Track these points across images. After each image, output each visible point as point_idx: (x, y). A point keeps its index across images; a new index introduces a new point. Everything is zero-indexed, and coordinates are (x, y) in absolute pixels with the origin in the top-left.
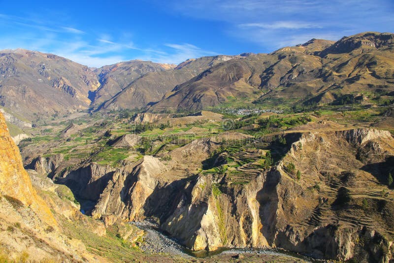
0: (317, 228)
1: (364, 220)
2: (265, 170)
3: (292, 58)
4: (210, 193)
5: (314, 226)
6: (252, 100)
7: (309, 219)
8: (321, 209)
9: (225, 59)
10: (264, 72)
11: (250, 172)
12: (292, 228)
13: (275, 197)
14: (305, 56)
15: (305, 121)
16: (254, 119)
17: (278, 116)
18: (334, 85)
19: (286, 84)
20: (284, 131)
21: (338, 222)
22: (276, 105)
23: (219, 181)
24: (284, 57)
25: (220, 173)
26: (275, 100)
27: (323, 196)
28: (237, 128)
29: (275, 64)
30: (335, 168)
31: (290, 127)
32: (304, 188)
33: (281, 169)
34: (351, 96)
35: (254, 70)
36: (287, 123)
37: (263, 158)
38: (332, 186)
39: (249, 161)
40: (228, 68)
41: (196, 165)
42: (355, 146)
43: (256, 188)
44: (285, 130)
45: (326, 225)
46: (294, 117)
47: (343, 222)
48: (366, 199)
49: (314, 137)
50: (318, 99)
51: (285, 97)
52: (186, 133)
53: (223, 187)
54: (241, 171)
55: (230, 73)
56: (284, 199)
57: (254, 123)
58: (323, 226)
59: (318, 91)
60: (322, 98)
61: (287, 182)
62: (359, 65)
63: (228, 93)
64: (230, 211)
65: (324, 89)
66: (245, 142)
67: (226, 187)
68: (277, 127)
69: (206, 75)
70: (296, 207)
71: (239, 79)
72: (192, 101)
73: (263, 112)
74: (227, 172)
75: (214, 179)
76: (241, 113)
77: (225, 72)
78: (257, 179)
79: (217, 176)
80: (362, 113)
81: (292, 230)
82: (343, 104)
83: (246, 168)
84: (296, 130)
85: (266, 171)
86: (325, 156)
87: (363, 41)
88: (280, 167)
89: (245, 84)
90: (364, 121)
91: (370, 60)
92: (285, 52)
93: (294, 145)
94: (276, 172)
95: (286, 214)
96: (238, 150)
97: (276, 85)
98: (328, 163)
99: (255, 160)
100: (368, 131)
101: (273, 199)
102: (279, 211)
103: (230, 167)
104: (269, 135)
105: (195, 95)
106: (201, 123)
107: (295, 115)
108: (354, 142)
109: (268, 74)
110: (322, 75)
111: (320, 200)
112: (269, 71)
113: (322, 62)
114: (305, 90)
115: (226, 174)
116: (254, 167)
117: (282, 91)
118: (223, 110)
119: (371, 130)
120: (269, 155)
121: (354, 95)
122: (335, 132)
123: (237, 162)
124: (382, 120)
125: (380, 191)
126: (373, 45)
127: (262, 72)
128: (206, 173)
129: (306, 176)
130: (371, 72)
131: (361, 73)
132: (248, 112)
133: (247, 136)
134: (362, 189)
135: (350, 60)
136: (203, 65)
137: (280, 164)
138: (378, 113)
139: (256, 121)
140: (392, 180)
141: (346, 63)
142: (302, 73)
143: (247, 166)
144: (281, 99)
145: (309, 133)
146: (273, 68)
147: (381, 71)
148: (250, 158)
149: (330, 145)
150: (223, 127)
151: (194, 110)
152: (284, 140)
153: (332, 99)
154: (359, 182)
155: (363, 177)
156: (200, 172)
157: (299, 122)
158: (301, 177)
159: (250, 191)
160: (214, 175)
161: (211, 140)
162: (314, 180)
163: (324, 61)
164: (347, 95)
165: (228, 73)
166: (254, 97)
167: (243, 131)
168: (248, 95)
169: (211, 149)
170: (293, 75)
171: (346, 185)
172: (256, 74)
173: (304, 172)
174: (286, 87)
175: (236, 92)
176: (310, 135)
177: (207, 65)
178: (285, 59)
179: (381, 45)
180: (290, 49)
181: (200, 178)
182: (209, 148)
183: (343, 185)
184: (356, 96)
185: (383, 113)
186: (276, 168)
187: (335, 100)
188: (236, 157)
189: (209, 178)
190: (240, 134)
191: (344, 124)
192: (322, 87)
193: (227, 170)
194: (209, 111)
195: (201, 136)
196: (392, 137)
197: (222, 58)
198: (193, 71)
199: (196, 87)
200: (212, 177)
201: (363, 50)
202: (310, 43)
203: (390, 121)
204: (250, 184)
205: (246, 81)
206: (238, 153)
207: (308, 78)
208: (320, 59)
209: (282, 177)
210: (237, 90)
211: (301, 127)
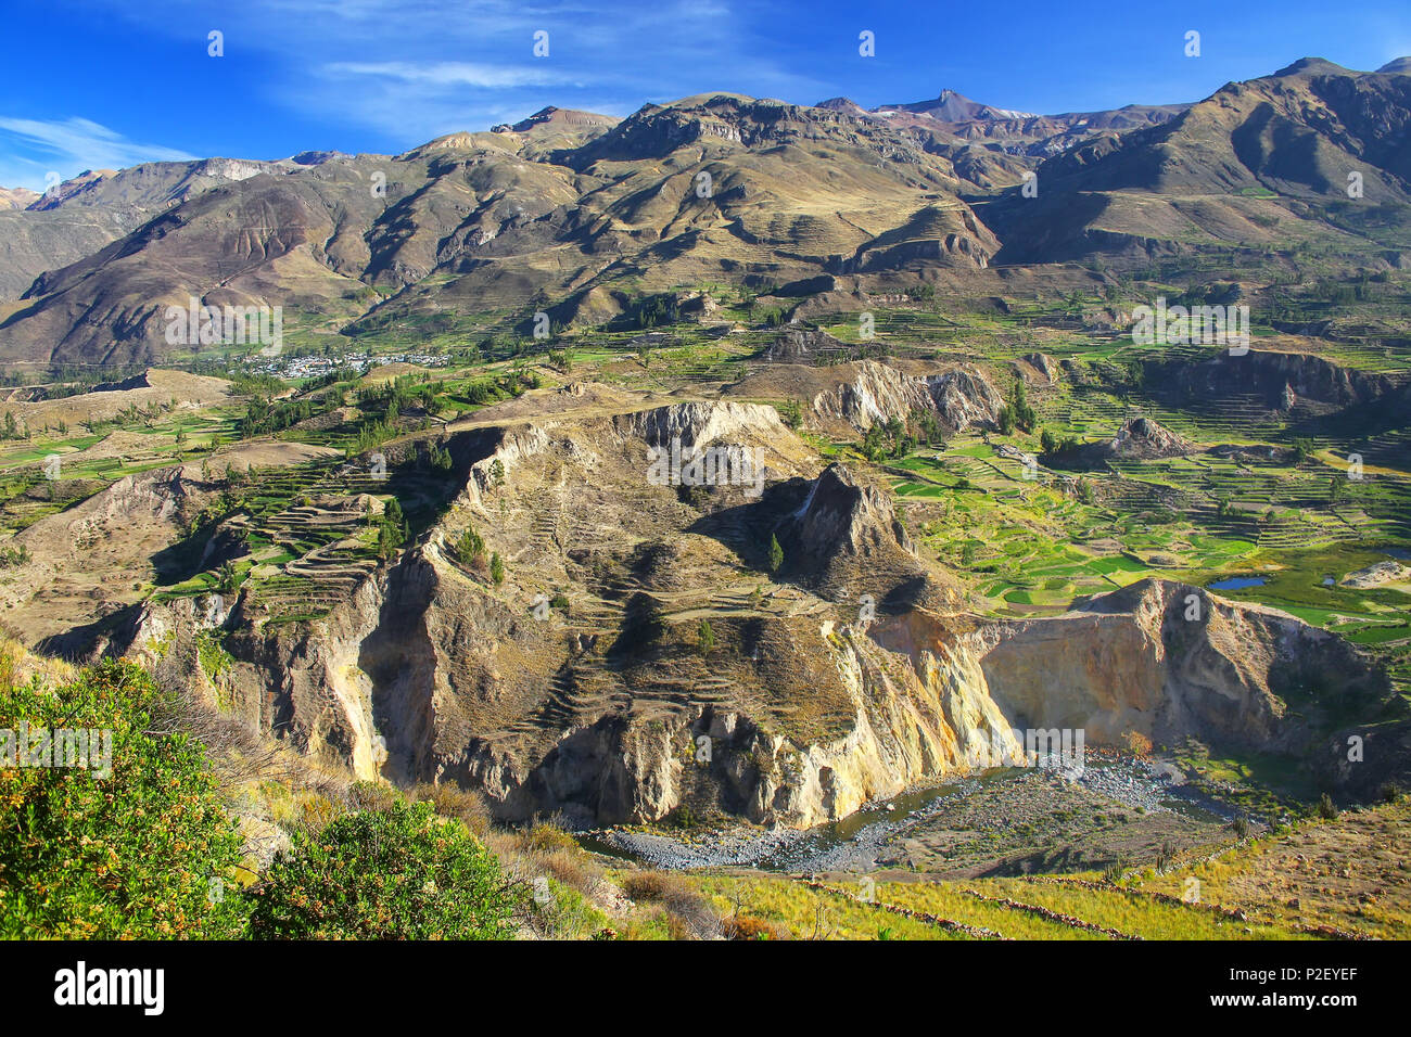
0: (566, 735)
1: (708, 687)
2: (381, 562)
3: (475, 172)
4: (190, 668)
5: (557, 730)
6: (342, 321)
7: (542, 709)
8: (577, 672)
9: (238, 172)
10: (378, 222)
11: (331, 576)
12: (488, 746)
13: (424, 651)
14: (522, 168)
15: (518, 389)
16: (344, 389)
17: (427, 376)
18: (618, 264)
19: (459, 262)
20: (447, 424)
21: (630, 705)
22: (427, 336)
23: (221, 618)
24: (451, 168)
25: (224, 591)
26: (422, 319)
27: (579, 630)
28: (281, 427)
29: (420, 193)
30: (617, 535)
31: (469, 409)
32: (519, 610)
33: (436, 555)
34: (669, 299)
35: (344, 216)
36: (457, 399)
37: (375, 523)
38: (607, 595)
39: (326, 537)
40: (248, 207)
41: (133, 573)
43: (357, 626)
44: (450, 423)
45: (596, 719)
46: (480, 376)
47: (647, 702)
48: (710, 621)
49: (544, 437)
50: (567, 311)
51: (456, 308)
52: (88, 454)
53: (239, 640)
54: (301, 576)
55: (255, 224)
56: (455, 653)
57: (343, 404)
58: (585, 725)
59: (566, 285)
60: (581, 307)
61: (461, 594)
64: (271, 722)
65: (585, 279)
66: (313, 471)
67: (248, 638)
68: (422, 412)
69: (162, 234)
70: (497, 675)
71: (288, 248)
72: (110, 333)
73: (375, 365)
74: (249, 584)
75: (203, 615)
76: (301, 370)
77: (235, 223)
78: (358, 597)
79: (213, 601)
80: (701, 353)
81: (488, 751)
82: (645, 326)
83: (314, 563)
84: (488, 418)
85: (388, 566)
86: (583, 499)
87: (703, 120)
88: (435, 548)
89: (312, 264)
90: (708, 379)
91: (725, 184)
92: (454, 150)
93: (477, 471)
94: (421, 566)
95: (466, 703)
96: (285, 503)
97: (426, 268)
98: (592, 521)
99: (350, 532)
100: (711, 411)
101: (420, 658)
102: (442, 697)
103: (260, 567)
104: (392, 442)
105: (120, 309)
106: (149, 416)
107: (486, 370)
109: (396, 228)
110: (578, 230)
111: (571, 643)
112: (398, 220)
113: (577, 185)
114: (524, 283)
115: (244, 592)
116: (344, 556)
117: (447, 286)
118: (232, 363)
119: (722, 404)
120: (394, 510)
121: (678, 296)
122: (610, 419)
123: (282, 545)
124: (758, 371)
125: (748, 590)
126: (734, 136)
127: (372, 221)
128: (171, 596)
129: (522, 568)
130: (729, 223)
131: (701, 225)
132: (327, 366)
133: (317, 451)
134: (697, 591)
135: (665, 180)
136: (150, 196)
137: (431, 540)
138: (748, 352)
139: (349, 398)
140: (781, 555)
141: (655, 190)
142: (514, 226)
143: (320, 555)
144: (443, 315)
145: (529, 427)
146: (412, 207)
147: (757, 218)
148: (328, 527)
149: (598, 461)
150: (233, 424)
151: (120, 369)
152: (444, 456)
153: (612, 309)
154: (687, 571)
155: (699, 554)
156: (146, 594)
157: (498, 390)
158: (508, 576)
159: (336, 640)
160: (200, 598)
161: (185, 475)
162: (550, 580)
163: (585, 184)
164: (659, 296)
165: (249, 226)
166: (347, 310)
167: (303, 435)
168: (324, 305)
169: (188, 507)
170: (483, 228)
171: (650, 585)
172: (350, 228)
173: (515, 558)
174: (459, 272)
175: (281, 295)
176: (532, 432)
177: (164, 194)
178: (451, 174)
179: (758, 137)
180: (469, 142)
181: (148, 614)
182: (180, 505)
183: (640, 587)
184: (686, 298)
185: (763, 352)
186: (421, 552)
187: (621, 312)
188: (278, 529)
189: (182, 612)
190: (293, 445)
191: (643, 392)
192: (581, 271)
193: (248, 575)
194: (180, 368)
195: (145, 463)
196: (781, 425)
197: (222, 170)
198: (111, 216)
199: (124, 280)
200: (193, 607)
201: (705, 151)
202: (537, 122)
203: (777, 374)
204: (332, 617)
205: (317, 256)
206: (286, 513)
207: (534, 241)
208: (571, 177)
209: (441, 582)
210: (285, 290)
211: (503, 408)
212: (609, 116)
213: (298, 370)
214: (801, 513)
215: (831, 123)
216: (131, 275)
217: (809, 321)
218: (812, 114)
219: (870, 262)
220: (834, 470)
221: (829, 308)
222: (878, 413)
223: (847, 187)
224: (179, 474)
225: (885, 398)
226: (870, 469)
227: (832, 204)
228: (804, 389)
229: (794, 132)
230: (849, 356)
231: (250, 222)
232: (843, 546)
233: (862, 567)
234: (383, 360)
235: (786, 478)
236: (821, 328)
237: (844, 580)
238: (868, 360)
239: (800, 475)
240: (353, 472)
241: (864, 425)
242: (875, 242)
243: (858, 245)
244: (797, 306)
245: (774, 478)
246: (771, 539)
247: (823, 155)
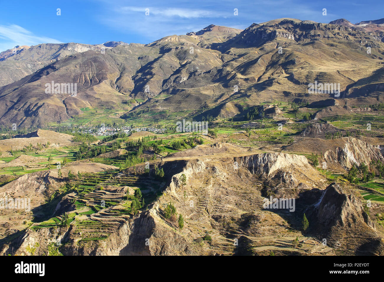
2: (131, 216)
3: (179, 52)
6: (121, 113)
9: (80, 49)
10: (138, 72)
11: (110, 221)
14: (199, 51)
15: (194, 144)
16: (121, 141)
17: (155, 137)
18: (239, 92)
19: (171, 89)
20: (163, 158)
22: (156, 120)
23: (60, 238)
24: (169, 50)
25: (63, 226)
26: (155, 113)
27: (215, 251)
28: (93, 156)
29: (156, 60)
30: (234, 210)
31: (173, 152)
32: (189, 240)
33: (155, 214)
34: (260, 108)
35: (124, 69)
36: (168, 147)
37: (130, 199)
38: (228, 236)
39: (109, 204)
40: (84, 64)
41: (24, 216)
42: (260, 178)
43: (119, 244)
44: (164, 157)
46: (178, 138)
48: (275, 251)
49: (204, 165)
50: (216, 112)
51: (169, 109)
52: (9, 164)
53: (67, 248)
54: (96, 220)
55: (87, 71)
57: (119, 147)
59: (216, 101)
60: (222, 110)
61: (165, 232)
62: (272, 65)
63: (84, 102)
65: (224, 98)
66: (105, 175)
67: (71, 247)
68: (153, 152)
69: (48, 73)
71: (100, 82)
72: (23, 114)
73: (134, 132)
74: (74, 223)
75: (52, 236)
77: (78, 70)
78: (120, 231)
79: (57, 230)
80: (272, 132)
82: (249, 119)
83: (103, 215)
84: (180, 156)
85: (134, 218)
86: (220, 193)
87: (278, 30)
88: (155, 211)
89: (110, 88)
90: (276, 143)
91: (286, 58)
92: (171, 42)
93: (175, 179)
94: (148, 219)
96: (92, 188)
97: (157, 92)
98: (223, 203)
99: (119, 202)
100: (277, 157)
103: (79, 216)
104: (140, 165)
105: (28, 104)
106: (37, 149)
107: (180, 136)
108: (260, 171)
109: (145, 74)
110: (222, 78)
112: (146, 71)
113: (222, 58)
114: (198, 99)
115: (71, 226)
116: (116, 213)
117: (166, 100)
118: (74, 128)
119: (282, 154)
120: (138, 194)
121: (264, 107)
122: (233, 159)
123: (90, 206)
124: (299, 141)
125: (292, 239)
126: (291, 37)
127: (135, 72)
128: (39, 227)
129: (191, 222)
130: (288, 75)
131: (275, 76)
132: (114, 131)
133: (108, 167)
134: (269, 237)
135: (260, 56)
136: (43, 57)
137: (154, 207)
138: (294, 132)
139: (122, 145)
140: (308, 223)
141: (256, 61)
142: (195, 75)
143: (105, 212)
144: (164, 112)
145: (198, 160)
146: (153, 66)
147: (300, 73)
148: (110, 200)
149: (227, 176)
150: (73, 154)
151: (26, 129)
152: (161, 172)
153: (235, 112)
154: (264, 228)
155: (270, 220)
156: (28, 226)
157: (185, 144)
158: (185, 225)
159: (109, 250)
160: (52, 228)
161: (50, 175)
162: (204, 228)
163: (225, 58)
164: (256, 106)
165: (84, 72)
166: (124, 108)
167: (102, 160)
168: (114, 106)
169: (51, 189)
170: (182, 76)
171: (248, 233)
172: (126, 74)
173: (189, 217)
174: (171, 94)
175: (96, 101)
176: (199, 163)
177: (49, 57)
178: (169, 53)
179: (302, 38)
180: (177, 39)
181: (28, 235)
182: (47, 188)
183: (243, 234)
184: (268, 108)
185: (301, 132)
186: (148, 212)
187: (239, 113)
188: (88, 200)
189: (44, 234)
190: (97, 164)
191: (247, 148)
192: (222, 95)
193: (74, 219)
194: (52, 129)
195: (34, 169)
196: (309, 165)
197: (74, 48)
198: (26, 65)
199: (30, 92)
200: (48, 232)
201: (278, 44)
202: (206, 31)
203: (307, 142)
204: (109, 239)
205: (112, 85)
206: (92, 193)
207: (203, 81)
208: (219, 55)
209: (157, 226)
210: (98, 99)
211: (187, 152)
212: (237, 30)
213: (102, 132)
214: (318, 204)
215: (336, 31)
216: (33, 90)
217: (323, 119)
218: (328, 27)
219: (352, 93)
220: (333, 186)
221: (332, 114)
222: (355, 161)
223: (343, 59)
224: (48, 174)
225: (358, 154)
226: (351, 187)
227: (335, 67)
228: (320, 149)
229: (319, 35)
230: (342, 135)
231: (85, 70)
232: (338, 221)
233: (347, 232)
234: (138, 130)
235: (311, 188)
236: (328, 122)
237: (338, 238)
238: (350, 137)
239: (317, 187)
240: (122, 176)
241: (348, 166)
242: (355, 84)
243: (347, 85)
244: (317, 112)
245: (305, 188)
246: (303, 216)
247: (332, 45)
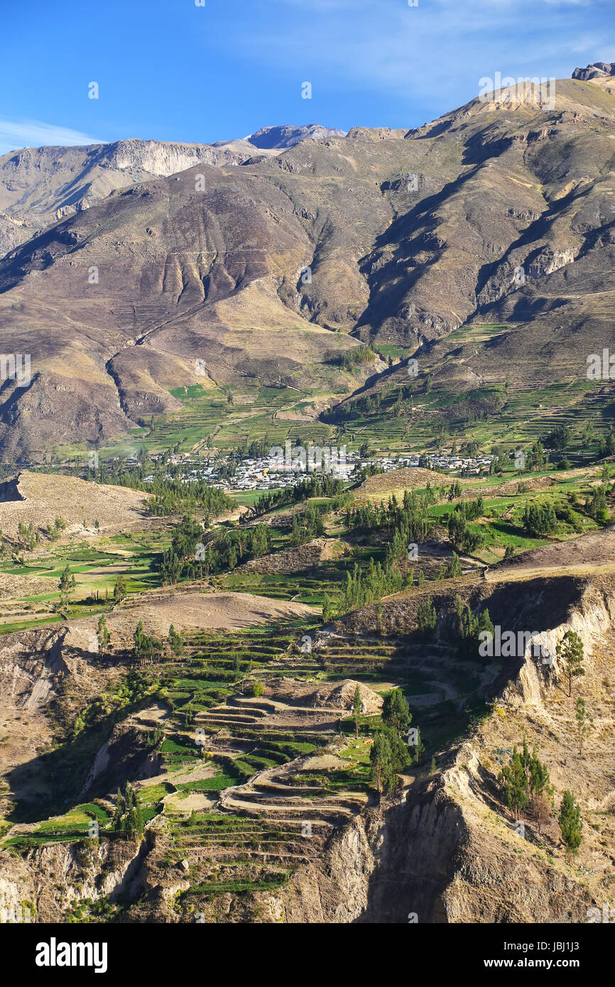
2: (374, 796)
3: (543, 151)
6: (322, 400)
9: (163, 164)
10: (382, 241)
11: (291, 816)
15: (609, 513)
16: (323, 509)
17: (456, 491)
19: (512, 302)
20: (488, 569)
22: (457, 425)
23: (111, 882)
24: (502, 145)
25: (119, 835)
26: (449, 397)
28: (223, 567)
29: (450, 190)
31: (526, 545)
33: (465, 791)
35: (329, 231)
36: (505, 528)
37: (366, 730)
39: (287, 750)
40: (179, 218)
44: (493, 567)
51: (506, 379)
53: (136, 922)
54: (243, 813)
55: (189, 246)
57: (320, 532)
61: (507, 863)
63: (182, 363)
66: (270, 640)
68: (448, 549)
69: (48, 262)
71: (240, 284)
73: (373, 471)
74: (159, 824)
75: (83, 876)
76: (256, 478)
77: (158, 245)
78: (334, 855)
79: (100, 851)
83: (266, 792)
84: (557, 562)
85: (385, 804)
88: (464, 779)
89: (277, 309)
92: (509, 115)
94: (440, 808)
96: (224, 690)
97: (457, 314)
99: (324, 743)
103: (179, 796)
104: (398, 596)
106: (20, 546)
107: (554, 482)
109: (410, 248)
112: (414, 235)
115: (151, 836)
116: (313, 783)
117: (492, 344)
118: (150, 464)
120: (397, 709)
123: (216, 760)
127: (372, 239)
128: (34, 841)
133: (278, 608)
136: (29, 201)
137: (458, 762)
139: (331, 523)
142: (606, 240)
143: (275, 779)
144: (485, 390)
146: (438, 214)
148: (291, 733)
150: (148, 562)
152: (483, 623)
157: (575, 515)
160: (80, 845)
161: (69, 641)
165: (179, 249)
166: (331, 383)
167: (256, 581)
168: (294, 375)
169: (71, 693)
170: (554, 248)
172: (338, 250)
173: (603, 805)
174: (511, 319)
175: (228, 358)
177: (51, 199)
178: (503, 157)
186: (440, 783)
188: (211, 733)
189: (50, 869)
190: (240, 596)
193: (159, 808)
195: (9, 620)
197: (140, 160)
200: (68, 861)
204: (291, 888)
205: (284, 296)
206: (224, 706)
209: (474, 837)
210: (234, 350)
211: (582, 545)
213: (252, 477)
224: (62, 639)
231: (182, 243)
234: (386, 463)
240: (333, 643)
